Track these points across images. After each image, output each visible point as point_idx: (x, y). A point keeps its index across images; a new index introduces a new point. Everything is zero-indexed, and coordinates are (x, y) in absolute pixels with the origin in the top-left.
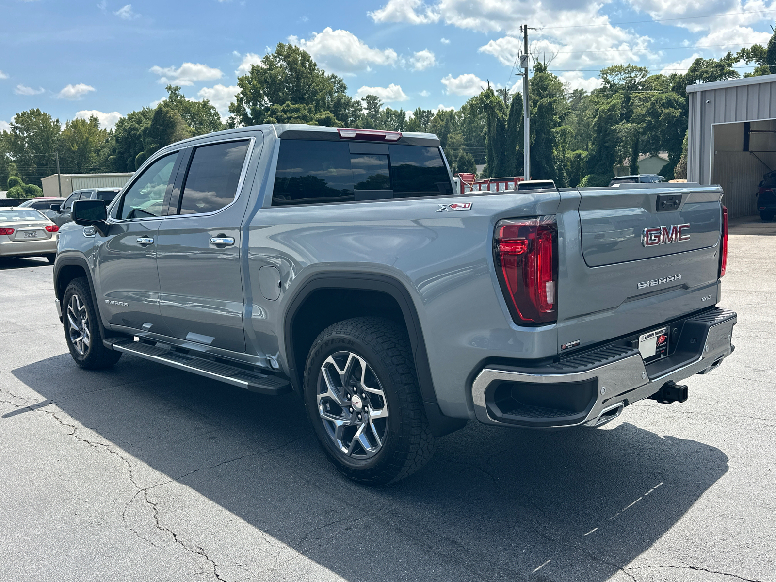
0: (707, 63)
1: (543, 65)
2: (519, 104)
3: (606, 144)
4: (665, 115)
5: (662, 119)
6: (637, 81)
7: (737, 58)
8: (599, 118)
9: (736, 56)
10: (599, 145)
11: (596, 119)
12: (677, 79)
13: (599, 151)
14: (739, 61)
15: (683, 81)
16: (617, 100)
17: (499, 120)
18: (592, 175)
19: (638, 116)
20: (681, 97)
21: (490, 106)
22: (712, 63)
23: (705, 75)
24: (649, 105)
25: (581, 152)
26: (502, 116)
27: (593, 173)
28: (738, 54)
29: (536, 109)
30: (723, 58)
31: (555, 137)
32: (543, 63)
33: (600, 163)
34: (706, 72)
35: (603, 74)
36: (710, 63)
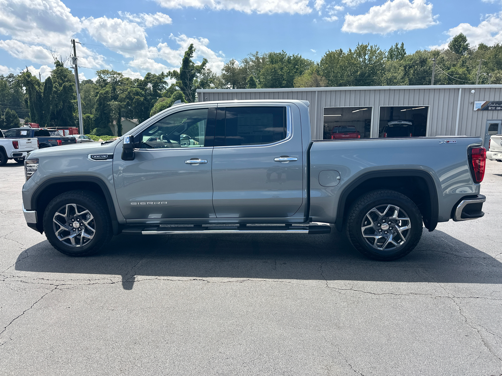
0: (153, 75)
1: (61, 63)
2: (51, 84)
3: (105, 112)
4: (136, 99)
5: (135, 101)
6: (118, 80)
7: (167, 75)
8: (100, 97)
9: (167, 74)
10: (101, 112)
11: (97, 98)
12: (140, 82)
13: (101, 115)
14: (168, 77)
15: (143, 83)
16: (108, 89)
17: (37, 91)
18: (98, 128)
19: (122, 98)
20: (142, 91)
21: (31, 83)
22: (156, 76)
23: (153, 82)
24: (127, 93)
25: (90, 115)
26: (39, 90)
27: (98, 127)
28: (167, 73)
29: (62, 88)
30: (160, 74)
31: (74, 105)
32: (60, 62)
33: (102, 122)
34: (153, 80)
35: (98, 73)
36: (154, 76)
